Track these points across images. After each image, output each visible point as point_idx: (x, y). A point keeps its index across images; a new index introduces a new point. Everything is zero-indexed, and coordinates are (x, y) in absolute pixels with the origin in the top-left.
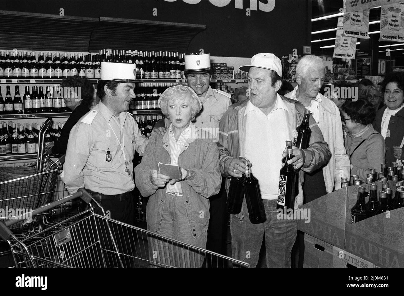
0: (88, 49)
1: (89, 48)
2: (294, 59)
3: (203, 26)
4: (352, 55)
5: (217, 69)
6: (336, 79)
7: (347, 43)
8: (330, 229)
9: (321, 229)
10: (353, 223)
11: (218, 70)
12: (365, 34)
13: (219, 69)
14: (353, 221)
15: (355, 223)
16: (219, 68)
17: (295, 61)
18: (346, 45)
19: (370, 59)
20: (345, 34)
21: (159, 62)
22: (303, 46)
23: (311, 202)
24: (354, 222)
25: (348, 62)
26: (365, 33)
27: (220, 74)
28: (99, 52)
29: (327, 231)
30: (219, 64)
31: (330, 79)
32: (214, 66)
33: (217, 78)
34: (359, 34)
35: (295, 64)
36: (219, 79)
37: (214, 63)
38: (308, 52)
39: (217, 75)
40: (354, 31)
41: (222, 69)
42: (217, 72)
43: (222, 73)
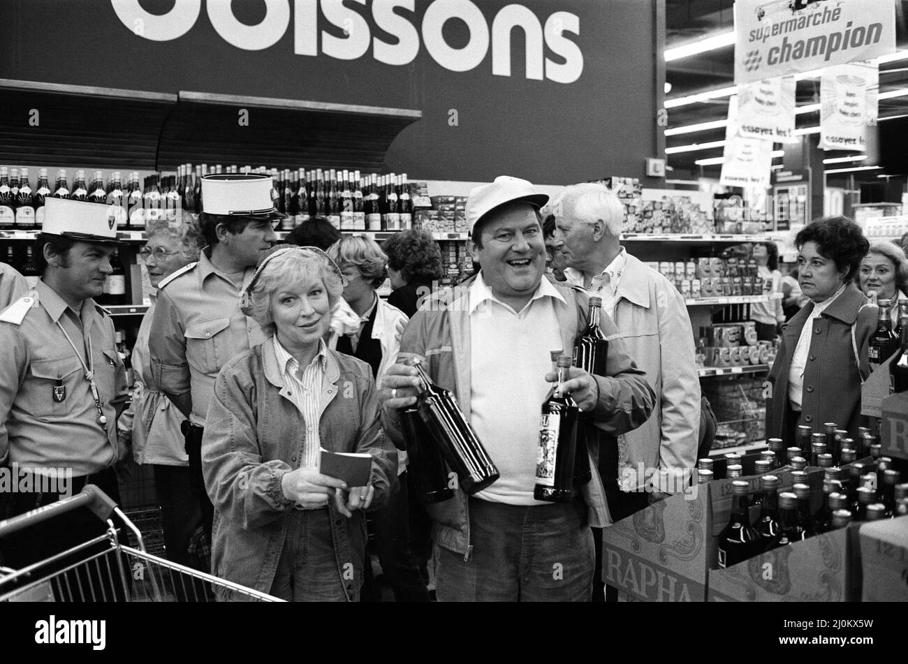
0: (154, 164)
1: (157, 162)
2: (622, 188)
3: (416, 113)
4: (763, 178)
5: (448, 209)
6: (719, 232)
7: (750, 153)
8: (673, 581)
9: (652, 583)
10: (723, 568)
11: (451, 212)
12: (787, 134)
13: (451, 209)
14: (723, 563)
15: (727, 566)
16: (452, 206)
17: (625, 192)
18: (749, 157)
19: (804, 189)
20: (741, 131)
21: (315, 194)
22: (646, 159)
23: (631, 517)
24: (724, 566)
25: (759, 195)
26: (787, 131)
27: (454, 220)
28: (177, 170)
29: (666, 585)
30: (451, 199)
31: (706, 231)
32: (442, 203)
33: (447, 229)
34: (774, 132)
35: (624, 198)
36: (452, 232)
37: (441, 197)
38: (657, 172)
39: (447, 224)
40: (763, 126)
41: (460, 210)
42: (448, 217)
43: (459, 219)
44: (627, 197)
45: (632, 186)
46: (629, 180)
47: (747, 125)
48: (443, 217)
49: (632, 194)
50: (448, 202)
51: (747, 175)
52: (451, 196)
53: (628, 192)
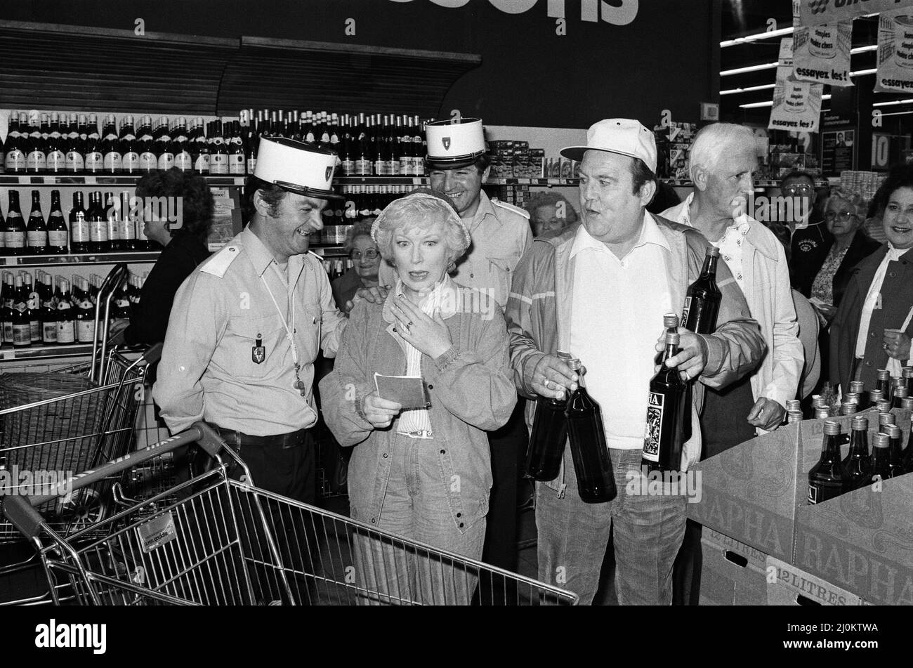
0: (214, 109)
1: (217, 107)
2: (679, 133)
3: (475, 58)
4: (812, 123)
5: (506, 154)
6: (775, 179)
7: (800, 97)
8: (760, 517)
9: (740, 517)
10: (813, 504)
11: (509, 157)
12: (843, 77)
13: (510, 154)
15: (817, 503)
16: (510, 151)
17: (683, 136)
18: (799, 100)
20: (796, 75)
21: (375, 139)
22: (701, 103)
23: (718, 456)
24: (815, 502)
25: (804, 139)
26: (843, 74)
27: (512, 165)
29: (753, 521)
30: (510, 144)
31: (763, 176)
32: (501, 148)
33: (505, 174)
34: (830, 75)
35: (682, 143)
36: (511, 176)
37: (500, 141)
38: (712, 116)
39: (505, 169)
40: (818, 69)
41: (518, 155)
42: (507, 162)
43: (518, 164)
44: (685, 143)
45: (689, 131)
46: (687, 125)
47: (802, 68)
48: (501, 162)
49: (689, 139)
50: (507, 147)
51: (797, 119)
52: (509, 141)
53: (685, 137)
